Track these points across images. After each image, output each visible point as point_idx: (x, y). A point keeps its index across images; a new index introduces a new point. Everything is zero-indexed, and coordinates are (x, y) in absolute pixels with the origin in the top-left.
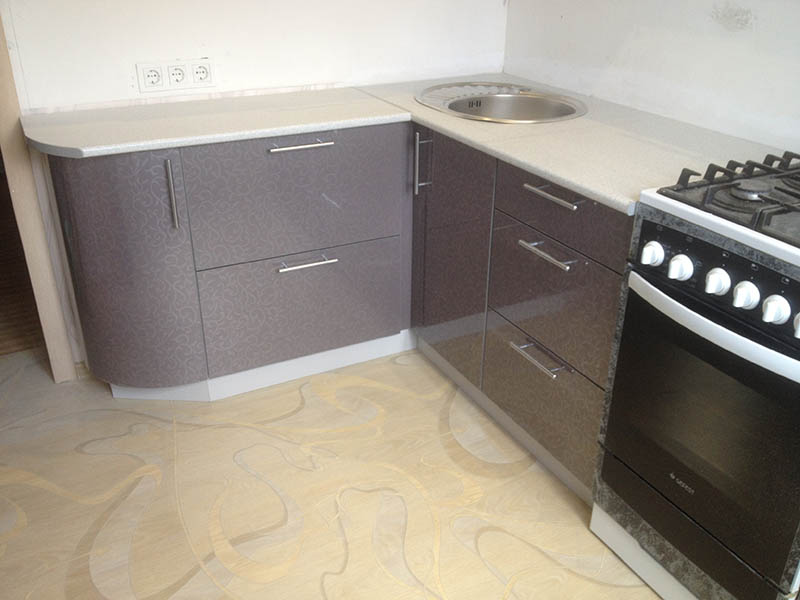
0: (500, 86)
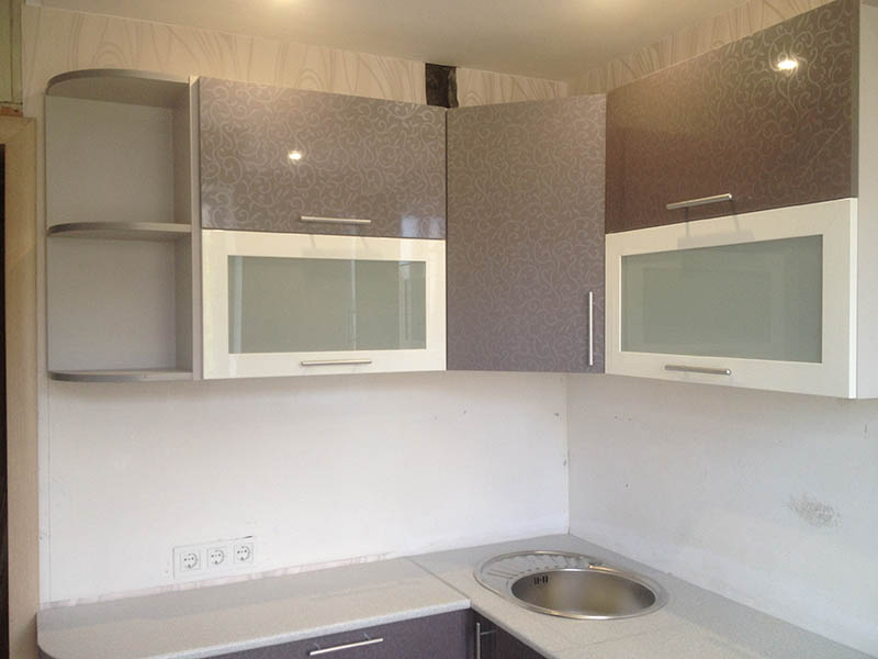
0: (567, 556)
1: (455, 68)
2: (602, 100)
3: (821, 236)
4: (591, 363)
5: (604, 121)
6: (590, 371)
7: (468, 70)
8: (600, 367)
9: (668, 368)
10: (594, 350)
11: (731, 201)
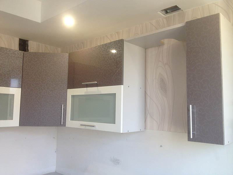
1: (28, 41)
2: (67, 55)
3: (115, 94)
4: (62, 124)
5: (68, 60)
6: (62, 126)
7: (32, 42)
8: (64, 125)
9: (81, 125)
10: (63, 120)
11: (96, 83)
